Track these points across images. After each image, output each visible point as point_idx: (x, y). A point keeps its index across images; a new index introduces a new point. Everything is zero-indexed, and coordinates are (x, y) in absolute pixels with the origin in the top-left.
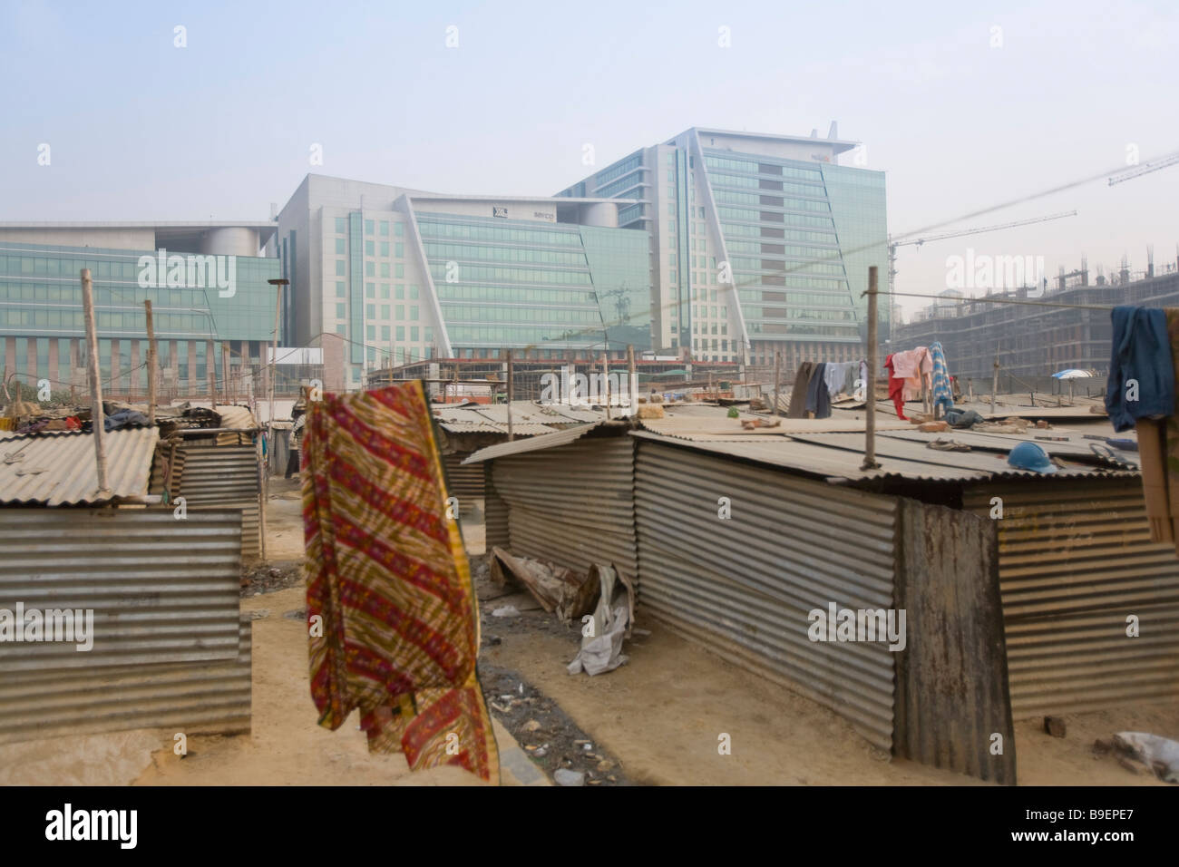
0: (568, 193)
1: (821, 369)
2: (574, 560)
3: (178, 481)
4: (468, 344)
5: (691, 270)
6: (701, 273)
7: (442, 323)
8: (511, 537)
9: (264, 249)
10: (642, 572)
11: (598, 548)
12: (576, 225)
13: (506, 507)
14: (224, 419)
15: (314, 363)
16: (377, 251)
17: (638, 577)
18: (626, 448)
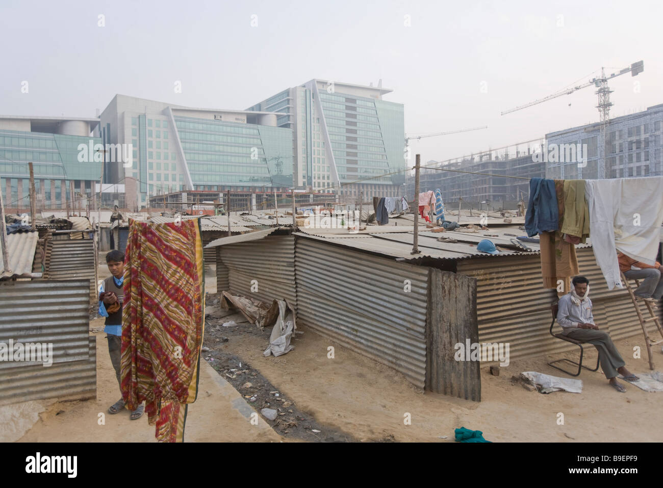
0: (252, 109)
1: (383, 200)
2: (263, 296)
3: (49, 259)
4: (202, 183)
5: (313, 148)
6: (318, 150)
7: (188, 173)
8: (230, 284)
9: (93, 132)
10: (298, 302)
11: (276, 291)
12: (256, 125)
13: (227, 269)
14: (74, 224)
15: (121, 192)
16: (154, 136)
17: (297, 305)
18: (290, 241)
